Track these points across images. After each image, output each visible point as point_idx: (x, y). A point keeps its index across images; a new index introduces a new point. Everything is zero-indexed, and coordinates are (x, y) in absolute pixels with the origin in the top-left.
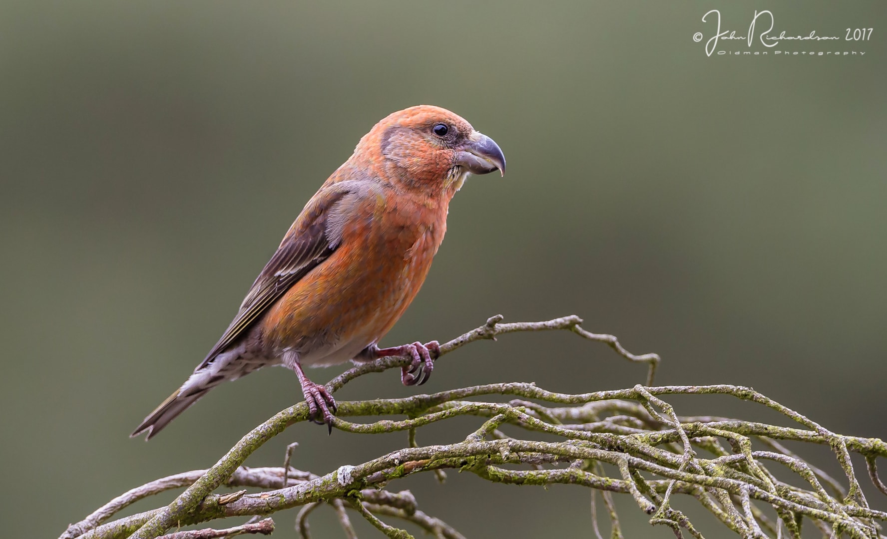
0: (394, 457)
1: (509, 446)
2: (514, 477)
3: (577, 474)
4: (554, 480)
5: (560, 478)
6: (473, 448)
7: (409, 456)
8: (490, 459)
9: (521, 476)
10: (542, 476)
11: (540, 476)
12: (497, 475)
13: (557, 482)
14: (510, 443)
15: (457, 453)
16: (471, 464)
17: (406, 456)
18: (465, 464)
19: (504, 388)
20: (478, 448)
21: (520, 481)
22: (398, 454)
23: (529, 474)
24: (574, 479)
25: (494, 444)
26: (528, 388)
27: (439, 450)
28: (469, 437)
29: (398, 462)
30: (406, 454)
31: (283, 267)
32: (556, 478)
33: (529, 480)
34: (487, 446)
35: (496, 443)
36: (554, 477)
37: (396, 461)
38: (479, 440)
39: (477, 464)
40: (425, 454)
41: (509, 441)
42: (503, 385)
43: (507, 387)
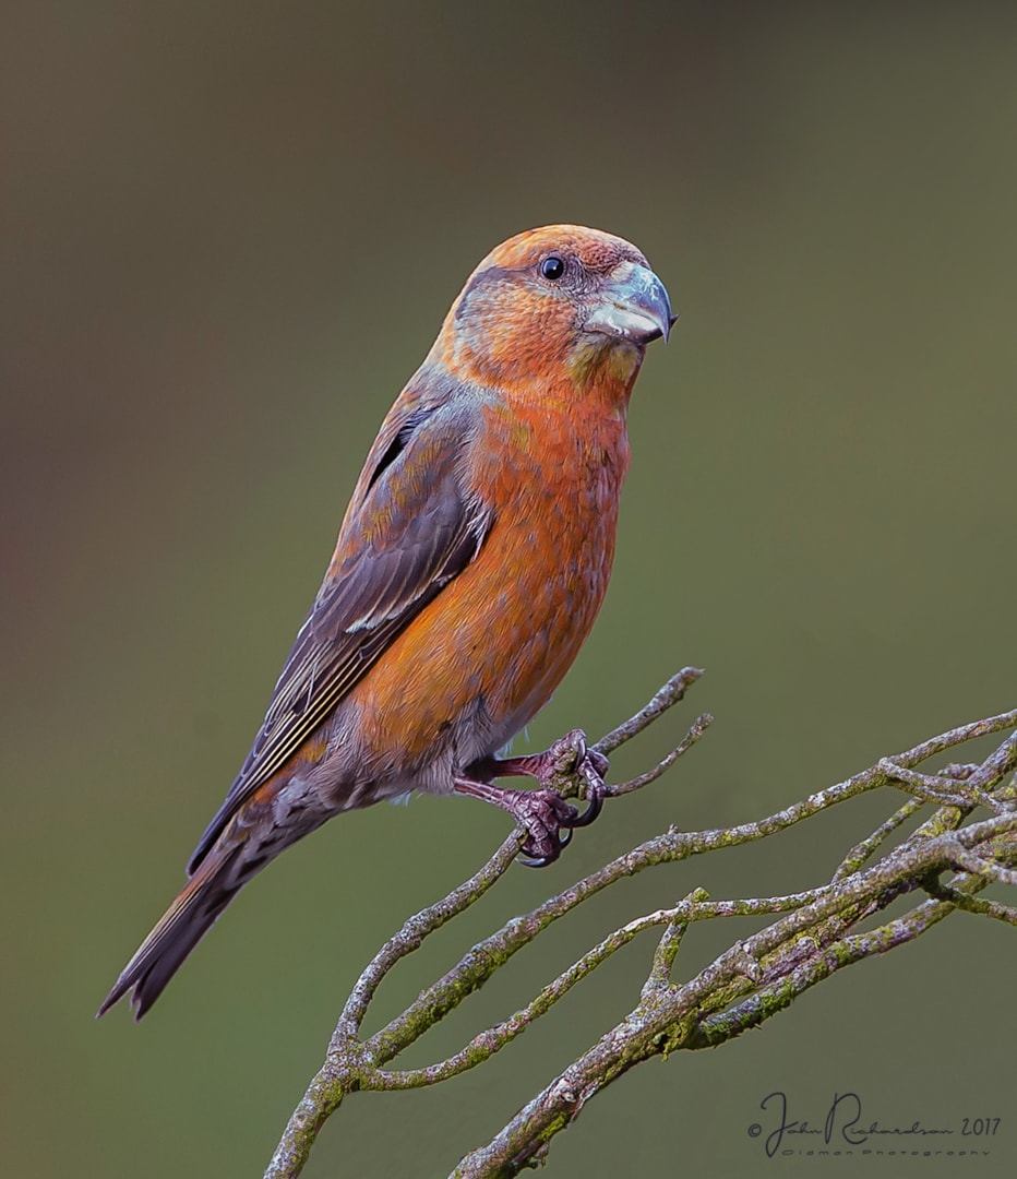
0: (559, 1093)
1: (749, 953)
2: (742, 1019)
3: (835, 951)
4: (805, 984)
5: (813, 974)
6: (687, 996)
7: (584, 1075)
8: (702, 1010)
9: (751, 1011)
10: (783, 989)
11: (780, 990)
12: (717, 1032)
13: (813, 984)
14: (746, 948)
15: (664, 1022)
16: (676, 1035)
17: (579, 1078)
18: (666, 1042)
19: (630, 863)
20: (696, 990)
21: (754, 1018)
22: (562, 1082)
23: (761, 999)
24: (835, 963)
25: (721, 966)
26: (672, 843)
27: (629, 1034)
28: (646, 991)
29: (572, 1096)
30: (577, 1075)
31: (365, 610)
32: (807, 979)
33: (767, 1009)
34: (709, 977)
35: (722, 962)
36: (803, 980)
37: (567, 1096)
38: (664, 987)
39: (685, 1031)
40: (607, 1055)
41: (742, 945)
42: (626, 859)
43: (636, 857)
